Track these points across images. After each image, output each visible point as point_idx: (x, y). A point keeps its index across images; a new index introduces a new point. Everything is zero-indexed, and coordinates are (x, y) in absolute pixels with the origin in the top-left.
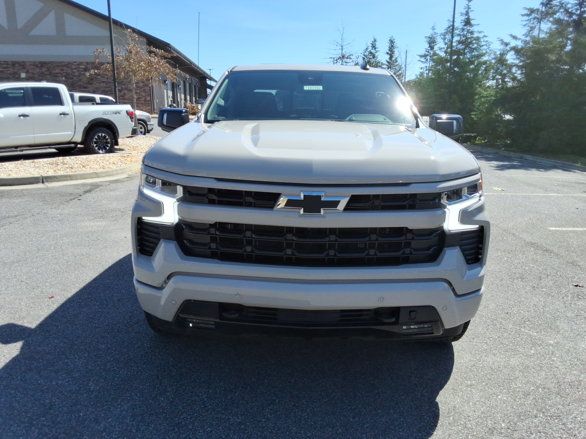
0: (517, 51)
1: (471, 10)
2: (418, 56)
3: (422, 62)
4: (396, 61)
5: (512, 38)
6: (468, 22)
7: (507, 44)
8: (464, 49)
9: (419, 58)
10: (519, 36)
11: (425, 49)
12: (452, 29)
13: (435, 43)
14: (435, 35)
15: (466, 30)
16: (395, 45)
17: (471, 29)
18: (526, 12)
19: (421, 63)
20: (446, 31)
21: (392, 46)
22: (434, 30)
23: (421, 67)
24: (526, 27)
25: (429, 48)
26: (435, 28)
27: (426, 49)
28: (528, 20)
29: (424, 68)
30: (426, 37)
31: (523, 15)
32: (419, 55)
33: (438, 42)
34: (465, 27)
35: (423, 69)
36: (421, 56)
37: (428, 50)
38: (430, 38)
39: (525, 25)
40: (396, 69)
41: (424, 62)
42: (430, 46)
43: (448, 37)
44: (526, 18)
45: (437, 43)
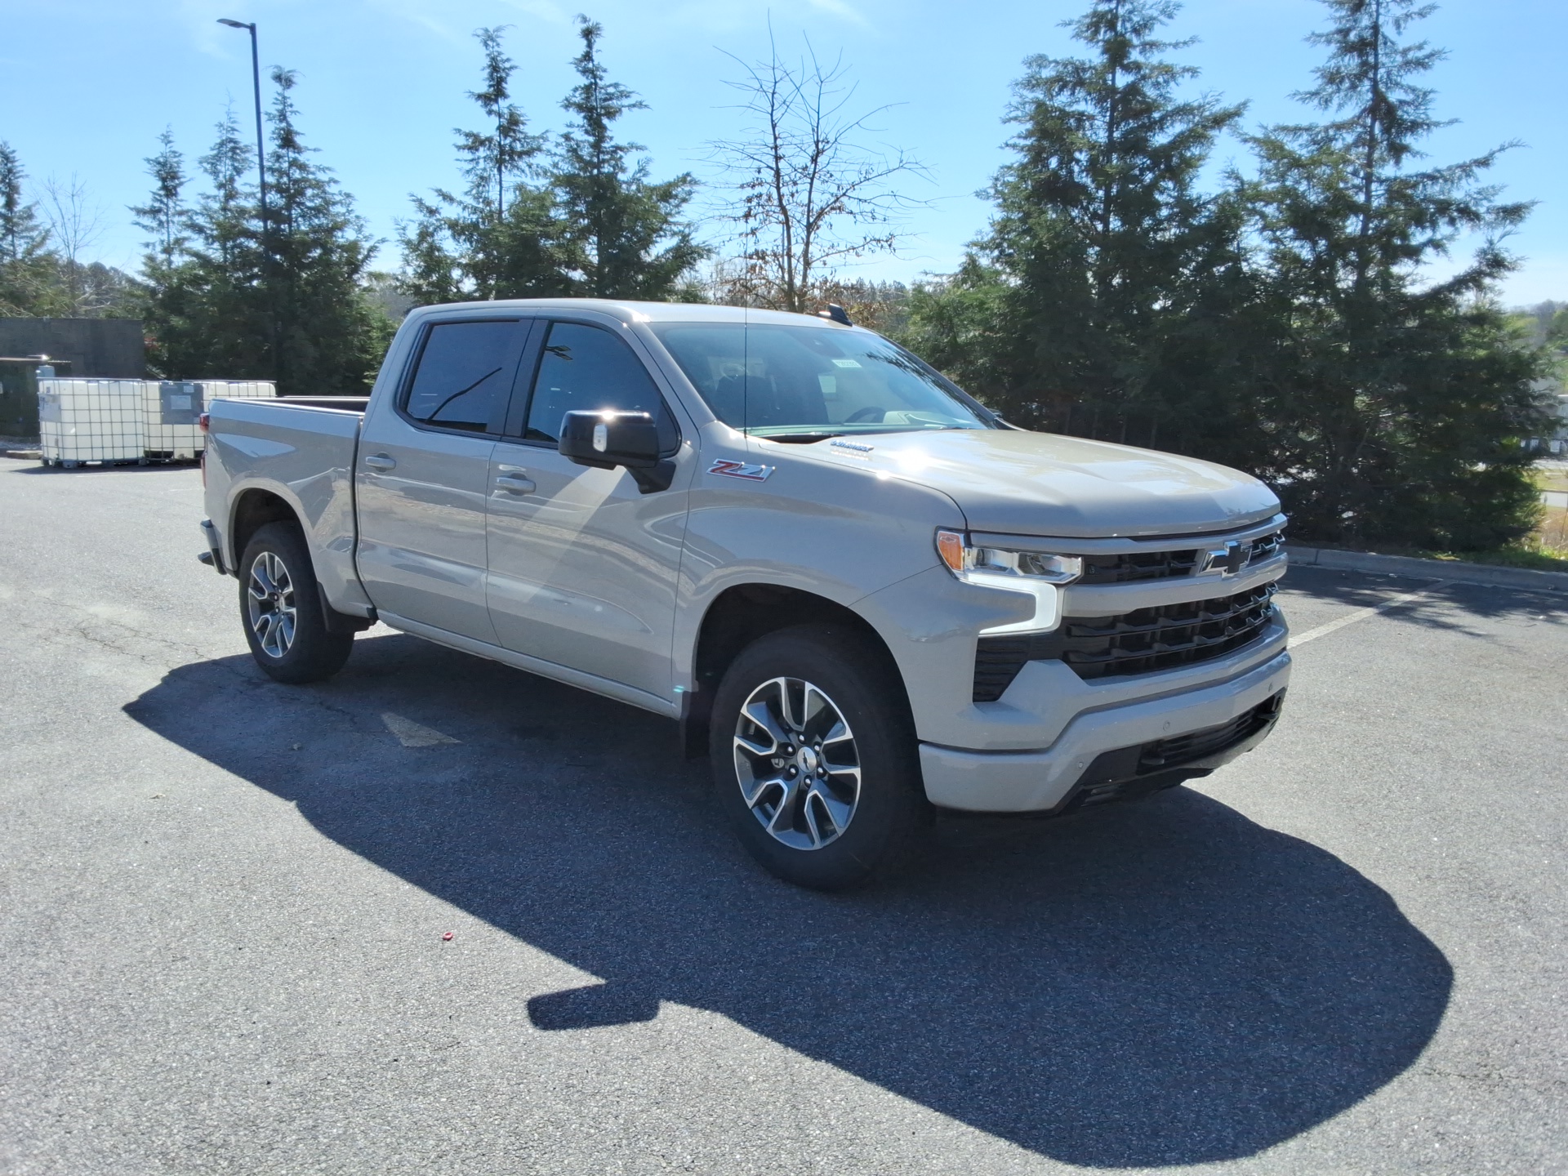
0: (458, 229)
1: (294, 109)
2: (131, 209)
3: (144, 227)
4: (30, 217)
5: (441, 198)
6: (287, 140)
7: (432, 212)
8: (288, 207)
9: (133, 216)
10: (457, 195)
11: (151, 194)
12: (229, 149)
13: (178, 178)
14: (175, 157)
15: (286, 159)
16: (19, 169)
17: (302, 158)
18: (462, 141)
19: (143, 230)
20: (215, 152)
21: (10, 171)
22: (169, 145)
23: (144, 241)
24: (471, 177)
25: (162, 193)
26: (171, 139)
27: (154, 193)
28: (472, 160)
29: (154, 244)
30: (148, 160)
31: (459, 148)
32: (132, 206)
33: (184, 177)
34: (284, 151)
35: (151, 247)
36: (140, 212)
37: (160, 196)
38: (159, 163)
39: (468, 172)
40: (32, 238)
41: (153, 228)
42: (165, 188)
43: (223, 169)
44: (467, 155)
45: (182, 180)
